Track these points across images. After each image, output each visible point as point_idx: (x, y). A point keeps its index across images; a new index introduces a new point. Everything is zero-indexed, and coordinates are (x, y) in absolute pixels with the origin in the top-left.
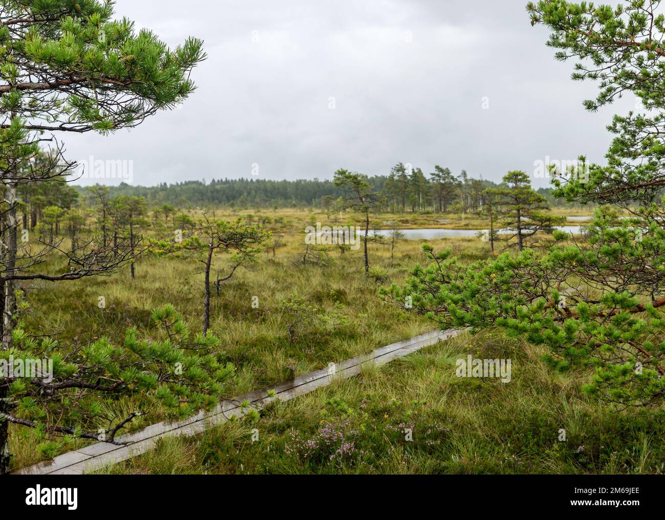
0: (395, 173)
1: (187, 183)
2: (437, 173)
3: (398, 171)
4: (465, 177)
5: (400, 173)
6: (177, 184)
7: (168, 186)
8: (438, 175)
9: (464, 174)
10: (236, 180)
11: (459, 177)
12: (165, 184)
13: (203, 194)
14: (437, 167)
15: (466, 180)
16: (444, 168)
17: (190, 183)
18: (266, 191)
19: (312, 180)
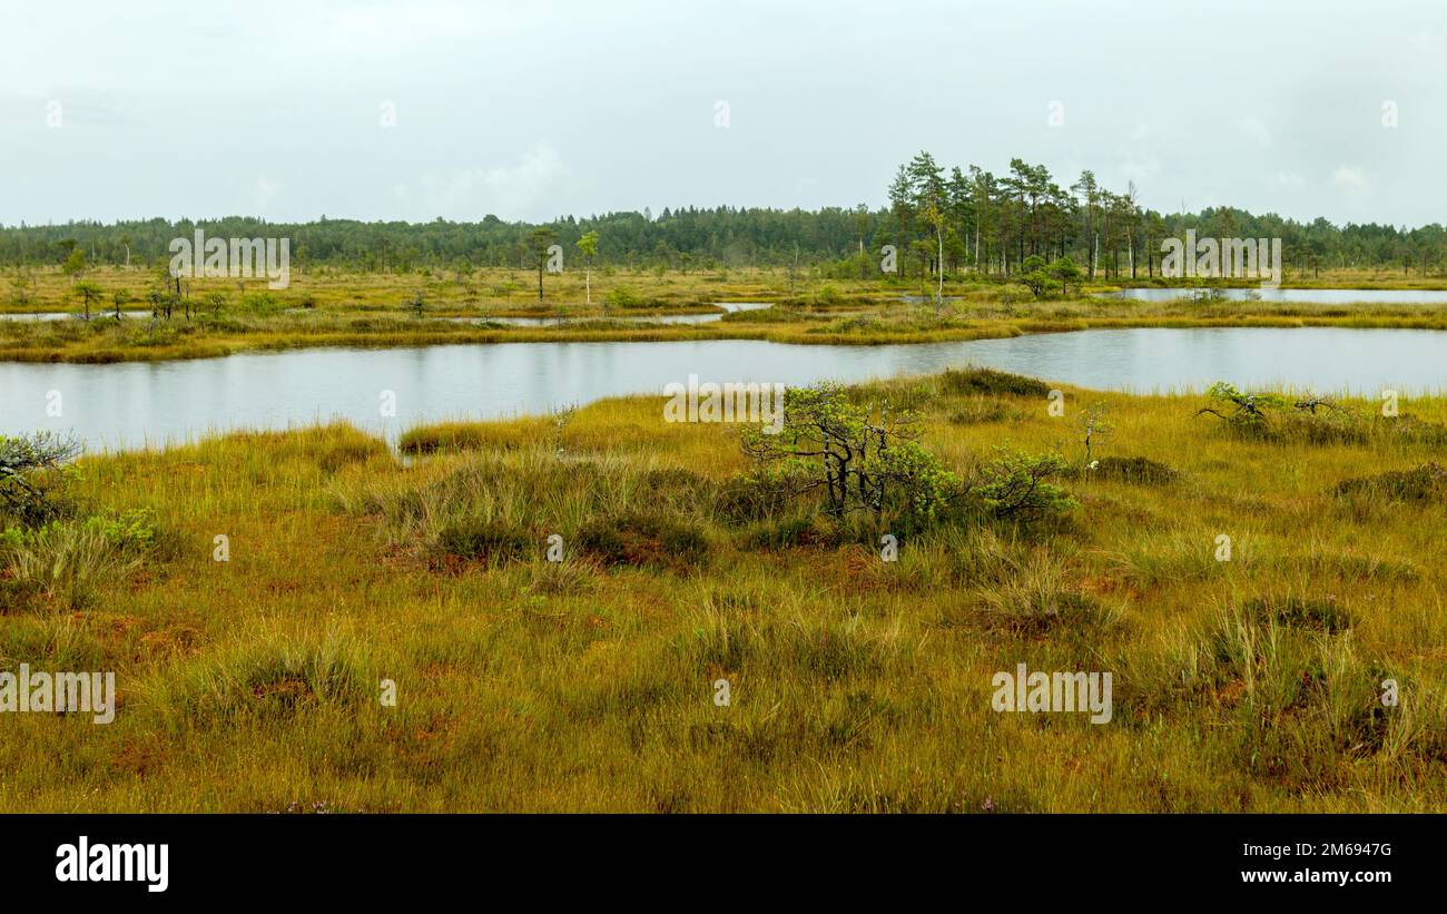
0: (909, 179)
1: (612, 217)
2: (1014, 177)
3: (918, 173)
4: (1089, 188)
5: (926, 179)
6: (595, 218)
7: (577, 222)
8: (1018, 184)
9: (1089, 180)
10: (710, 211)
11: (1073, 188)
12: (571, 218)
13: (630, 239)
14: (1017, 164)
15: (1093, 198)
16: (1033, 164)
17: (620, 216)
18: (756, 231)
19: (855, 209)
